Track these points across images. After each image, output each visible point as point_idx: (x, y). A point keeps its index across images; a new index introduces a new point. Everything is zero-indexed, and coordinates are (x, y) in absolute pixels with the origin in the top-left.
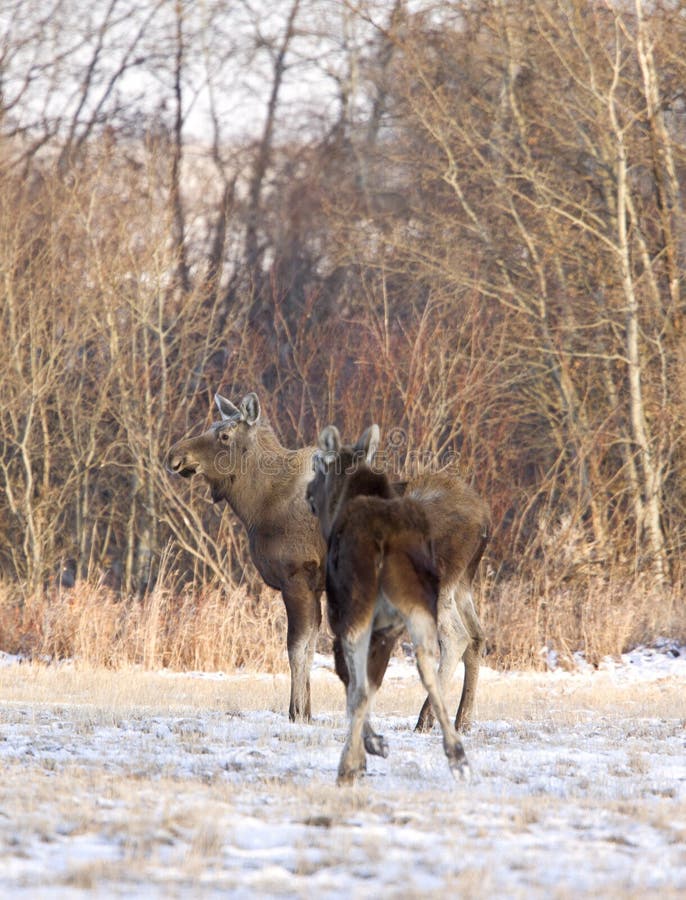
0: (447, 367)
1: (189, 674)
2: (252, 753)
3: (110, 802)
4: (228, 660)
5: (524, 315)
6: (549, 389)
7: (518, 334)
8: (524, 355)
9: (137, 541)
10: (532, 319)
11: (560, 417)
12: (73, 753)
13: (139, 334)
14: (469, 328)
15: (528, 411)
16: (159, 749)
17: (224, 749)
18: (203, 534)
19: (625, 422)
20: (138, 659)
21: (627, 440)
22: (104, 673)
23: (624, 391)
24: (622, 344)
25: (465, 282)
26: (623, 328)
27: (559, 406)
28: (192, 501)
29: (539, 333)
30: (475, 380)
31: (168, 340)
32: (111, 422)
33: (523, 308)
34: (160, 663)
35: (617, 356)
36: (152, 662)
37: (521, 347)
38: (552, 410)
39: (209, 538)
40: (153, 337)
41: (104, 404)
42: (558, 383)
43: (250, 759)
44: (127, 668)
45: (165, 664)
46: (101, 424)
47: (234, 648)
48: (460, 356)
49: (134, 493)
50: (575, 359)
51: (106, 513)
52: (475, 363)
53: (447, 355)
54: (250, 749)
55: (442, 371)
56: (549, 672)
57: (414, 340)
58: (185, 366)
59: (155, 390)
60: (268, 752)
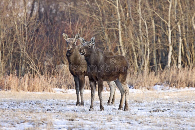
0: (83, 31)
1: (34, 93)
2: (52, 107)
3: (28, 117)
4: (41, 90)
5: (98, 20)
6: (103, 35)
7: (97, 24)
8: (98, 29)
9: (21, 66)
10: (99, 21)
11: (105, 41)
12: (17, 108)
13: (21, 25)
14: (87, 23)
15: (98, 40)
16: (34, 107)
17: (46, 107)
18: (35, 65)
19: (118, 42)
20: (24, 90)
21: (118, 45)
22: (17, 93)
23: (118, 36)
24: (117, 26)
25: (86, 14)
26: (117, 23)
27: (105, 38)
28: (32, 58)
29: (101, 24)
30: (88, 34)
31: (27, 27)
32: (16, 43)
33: (97, 19)
34: (28, 91)
35: (116, 29)
36: (26, 90)
37: (97, 27)
38: (103, 39)
39: (36, 66)
40: (24, 26)
41: (15, 39)
42: (104, 34)
43: (52, 108)
44: (21, 91)
45: (29, 91)
46: (14, 44)
47: (42, 88)
48: (85, 29)
49: (21, 57)
50: (108, 29)
51: (15, 61)
52: (88, 30)
53: (83, 29)
54: (51, 107)
55: (81, 32)
56: (105, 91)
57: (76, 26)
58: (30, 32)
59: (25, 37)
60: (55, 107)
